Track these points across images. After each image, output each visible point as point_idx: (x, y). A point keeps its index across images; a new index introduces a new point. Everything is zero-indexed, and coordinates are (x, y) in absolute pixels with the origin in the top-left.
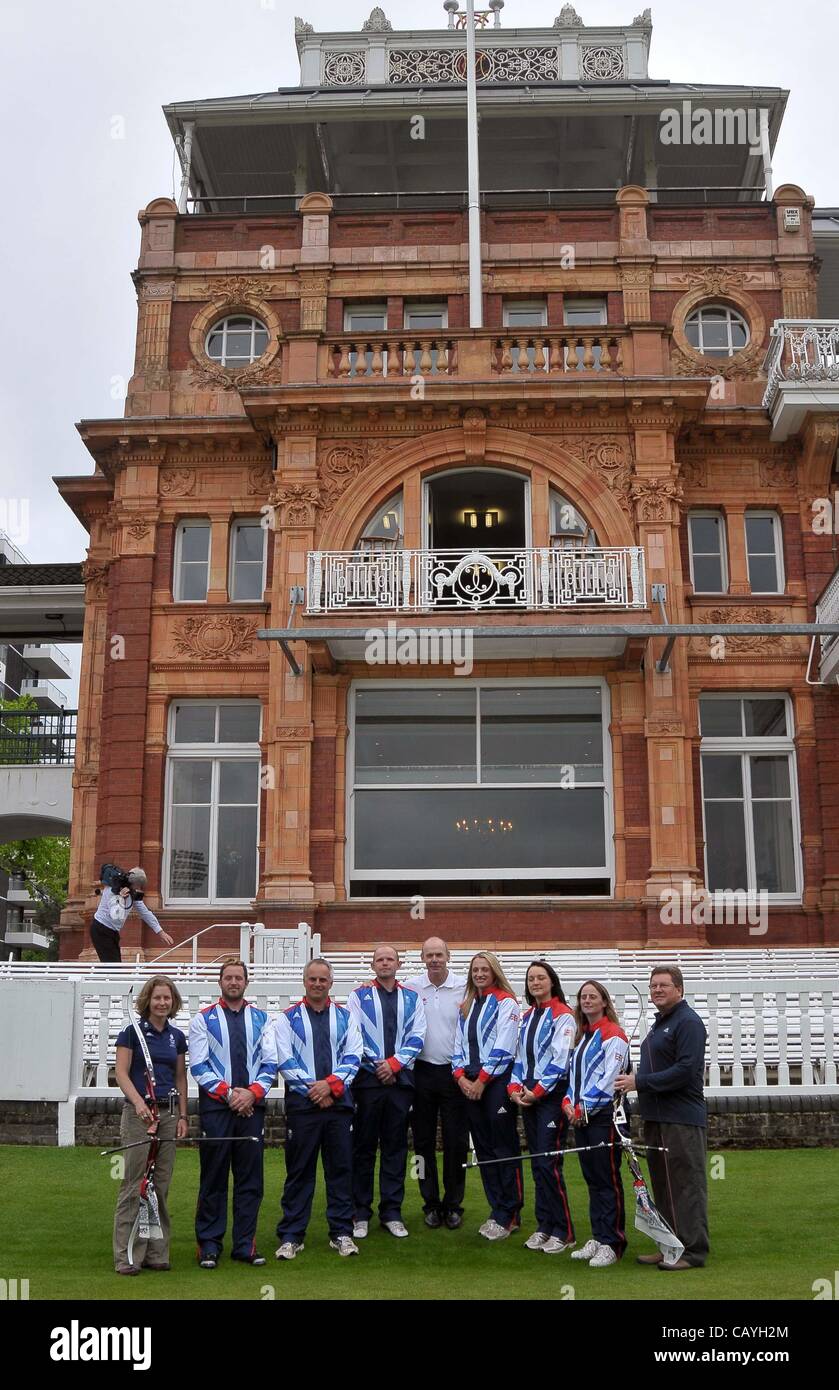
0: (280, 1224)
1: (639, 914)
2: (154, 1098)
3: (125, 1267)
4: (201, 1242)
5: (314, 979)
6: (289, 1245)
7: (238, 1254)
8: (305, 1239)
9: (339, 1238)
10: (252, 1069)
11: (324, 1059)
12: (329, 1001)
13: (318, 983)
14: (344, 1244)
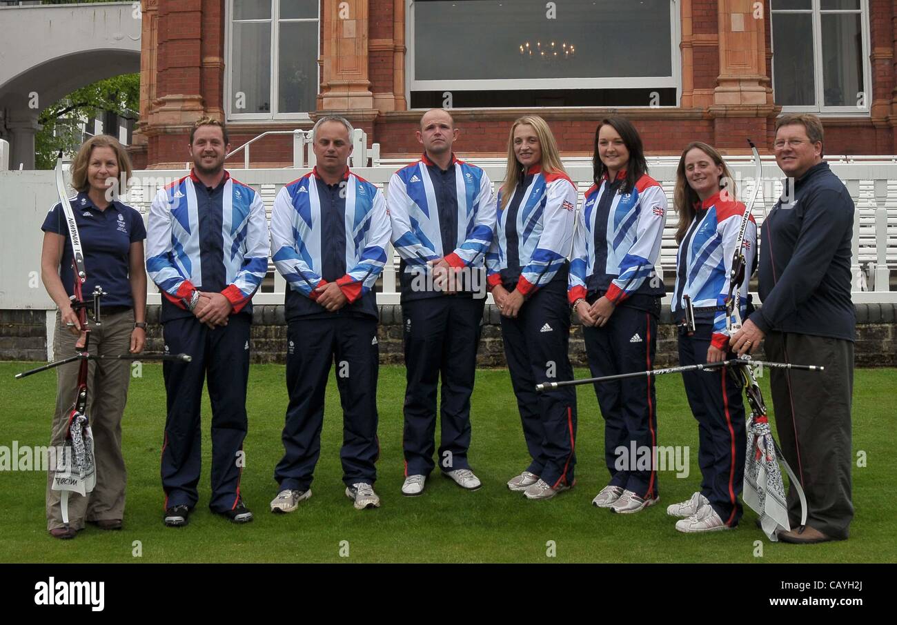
0: (278, 465)
1: (706, 123)
2: (81, 299)
3: (58, 526)
4: (169, 490)
5: (326, 142)
6: (288, 494)
7: (216, 507)
8: (312, 485)
9: (355, 485)
10: (232, 265)
11: (334, 249)
12: (348, 172)
13: (331, 147)
14: (360, 493)
